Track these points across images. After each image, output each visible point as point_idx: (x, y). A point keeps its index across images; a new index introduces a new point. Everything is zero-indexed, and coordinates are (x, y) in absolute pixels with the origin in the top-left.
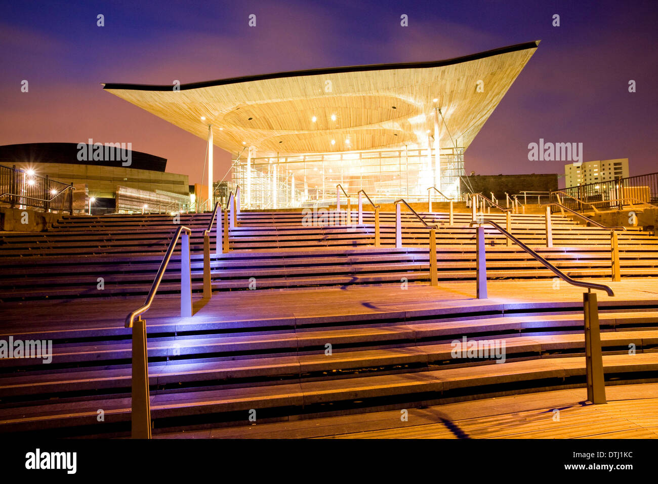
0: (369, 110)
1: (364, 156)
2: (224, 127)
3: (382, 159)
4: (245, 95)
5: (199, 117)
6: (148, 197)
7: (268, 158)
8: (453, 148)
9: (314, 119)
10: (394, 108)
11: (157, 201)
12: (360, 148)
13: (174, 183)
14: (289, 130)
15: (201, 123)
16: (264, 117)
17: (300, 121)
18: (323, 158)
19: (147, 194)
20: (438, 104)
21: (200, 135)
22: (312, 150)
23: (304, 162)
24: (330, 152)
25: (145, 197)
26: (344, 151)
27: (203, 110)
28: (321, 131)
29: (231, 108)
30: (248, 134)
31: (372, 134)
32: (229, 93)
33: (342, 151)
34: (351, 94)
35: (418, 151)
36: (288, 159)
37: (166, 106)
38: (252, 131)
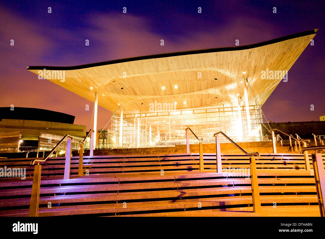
0: (199, 81)
2: (105, 94)
3: (207, 114)
4: (118, 72)
5: (89, 87)
7: (135, 114)
8: (254, 106)
9: (163, 88)
10: (216, 79)
12: (193, 107)
13: (77, 130)
14: (147, 95)
15: (90, 91)
16: (131, 87)
17: (154, 89)
18: (169, 113)
19: (59, 138)
20: (246, 75)
23: (157, 116)
25: (57, 139)
26: (182, 109)
27: (91, 82)
28: (168, 96)
29: (109, 81)
30: (121, 99)
31: (201, 97)
32: (107, 71)
33: (181, 109)
34: (188, 70)
35: (231, 108)
36: (147, 115)
37: (68, 80)
38: (123, 96)
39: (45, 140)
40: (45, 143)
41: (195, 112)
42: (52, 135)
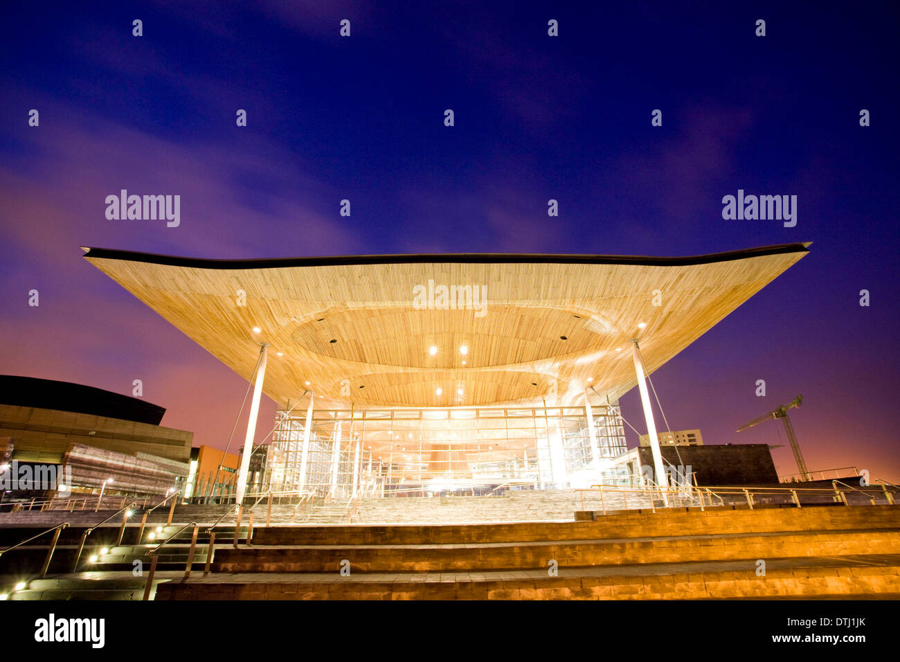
0: (522, 341)
1: (482, 414)
2: (287, 351)
3: (508, 420)
4: (350, 290)
5: (250, 327)
6: (121, 464)
7: (336, 411)
9: (433, 351)
10: (564, 338)
11: (134, 471)
12: (478, 402)
13: (170, 442)
15: (250, 338)
16: (355, 340)
17: (410, 351)
18: (421, 414)
19: (121, 459)
20: (641, 332)
21: (236, 366)
22: (406, 403)
23: (391, 419)
24: (432, 406)
25: (115, 463)
26: (452, 405)
27: (261, 313)
28: (440, 370)
29: (312, 315)
30: (320, 368)
31: (499, 382)
32: (321, 282)
33: (450, 406)
34: (531, 302)
35: (559, 411)
36: (367, 415)
37: (196, 301)
38: (331, 362)
39: (79, 465)
40: (78, 473)
41: (481, 416)
42: (103, 451)
